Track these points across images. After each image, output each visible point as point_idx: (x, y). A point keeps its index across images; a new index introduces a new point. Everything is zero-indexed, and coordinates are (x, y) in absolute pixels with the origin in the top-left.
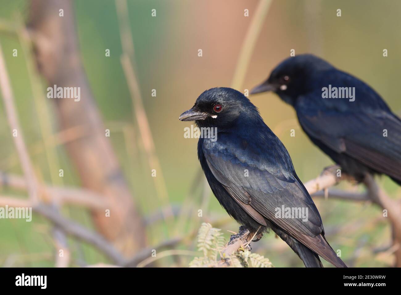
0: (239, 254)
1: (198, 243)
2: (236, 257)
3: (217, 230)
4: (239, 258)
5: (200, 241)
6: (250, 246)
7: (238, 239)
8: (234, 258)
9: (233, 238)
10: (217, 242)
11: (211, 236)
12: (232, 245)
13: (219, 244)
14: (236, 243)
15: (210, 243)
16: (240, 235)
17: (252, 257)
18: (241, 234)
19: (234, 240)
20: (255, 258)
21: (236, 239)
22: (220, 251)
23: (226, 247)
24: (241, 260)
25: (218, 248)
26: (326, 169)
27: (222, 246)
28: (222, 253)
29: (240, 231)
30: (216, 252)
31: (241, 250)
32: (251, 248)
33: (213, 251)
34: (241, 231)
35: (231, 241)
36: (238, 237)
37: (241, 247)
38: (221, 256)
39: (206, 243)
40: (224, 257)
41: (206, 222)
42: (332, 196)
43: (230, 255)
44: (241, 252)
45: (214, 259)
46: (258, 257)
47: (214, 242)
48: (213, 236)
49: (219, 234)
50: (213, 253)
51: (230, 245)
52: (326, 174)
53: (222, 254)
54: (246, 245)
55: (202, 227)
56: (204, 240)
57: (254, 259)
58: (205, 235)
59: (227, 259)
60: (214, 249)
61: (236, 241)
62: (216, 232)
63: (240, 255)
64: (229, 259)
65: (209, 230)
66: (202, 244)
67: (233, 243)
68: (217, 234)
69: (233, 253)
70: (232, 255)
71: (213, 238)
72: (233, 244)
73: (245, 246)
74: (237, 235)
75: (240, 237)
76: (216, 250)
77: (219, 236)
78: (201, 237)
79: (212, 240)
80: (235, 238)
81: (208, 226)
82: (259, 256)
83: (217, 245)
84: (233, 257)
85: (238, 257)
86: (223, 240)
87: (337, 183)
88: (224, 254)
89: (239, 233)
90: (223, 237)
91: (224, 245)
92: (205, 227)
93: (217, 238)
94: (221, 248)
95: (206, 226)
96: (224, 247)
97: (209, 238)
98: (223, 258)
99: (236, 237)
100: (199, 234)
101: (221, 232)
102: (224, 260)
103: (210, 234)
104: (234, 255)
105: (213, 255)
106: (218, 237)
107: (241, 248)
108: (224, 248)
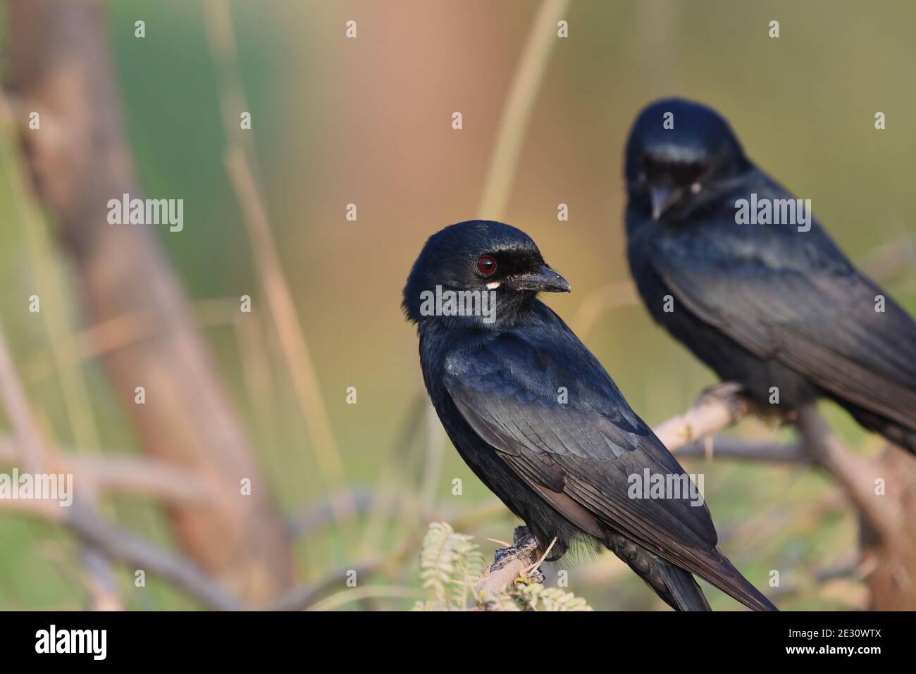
0: (516, 590)
1: (423, 569)
2: (509, 597)
3: (463, 538)
4: (517, 600)
5: (425, 564)
6: (541, 572)
7: (513, 557)
8: (506, 600)
9: (500, 555)
10: (464, 565)
11: (452, 553)
12: (500, 571)
13: (470, 569)
14: (508, 567)
15: (449, 568)
16: (518, 547)
17: (547, 597)
18: (520, 545)
19: (504, 560)
20: (555, 600)
21: (509, 557)
22: (473, 585)
23: (486, 577)
24: (522, 605)
25: (470, 578)
26: (707, 391)
27: (478, 573)
28: (479, 589)
29: (516, 537)
30: (465, 589)
31: (520, 582)
32: (543, 576)
33: (456, 585)
34: (519, 538)
35: (496, 562)
36: (514, 552)
37: (521, 573)
38: (477, 597)
39: (440, 570)
40: (482, 599)
41: (439, 521)
42: (723, 454)
43: (495, 595)
44: (521, 586)
45: (459, 603)
46: (561, 595)
47: (459, 567)
48: (455, 551)
49: (469, 547)
50: (456, 590)
51: (495, 571)
52: (708, 403)
53: (478, 593)
54: (532, 569)
55: (430, 532)
56: (436, 562)
57: (552, 601)
58: (437, 552)
59: (489, 604)
60: (459, 583)
61: (509, 561)
62: (462, 542)
63: (518, 593)
64: (493, 602)
65: (447, 538)
66: (431, 572)
67: (501, 566)
68: (464, 548)
69: (503, 589)
70: (502, 593)
71: (456, 557)
72: (502, 568)
73: (529, 572)
74: (510, 548)
75: (517, 553)
76: (463, 584)
77: (470, 551)
78: (429, 554)
79: (454, 562)
80: (505, 555)
81: (443, 529)
82: (564, 593)
83: (466, 571)
84: (503, 598)
85: (515, 597)
86: (480, 560)
87: (733, 423)
88: (482, 592)
89: (515, 543)
90: (478, 554)
91: (483, 572)
92: (436, 531)
93: (464, 556)
94: (476, 578)
95: (439, 529)
96: (481, 575)
97: (447, 557)
98: (481, 602)
99: (509, 552)
100: (422, 549)
101: (472, 542)
102: (482, 605)
103: (448, 548)
104: (505, 593)
105: (457, 594)
106: (467, 554)
107: (520, 577)
108: (482, 579)
